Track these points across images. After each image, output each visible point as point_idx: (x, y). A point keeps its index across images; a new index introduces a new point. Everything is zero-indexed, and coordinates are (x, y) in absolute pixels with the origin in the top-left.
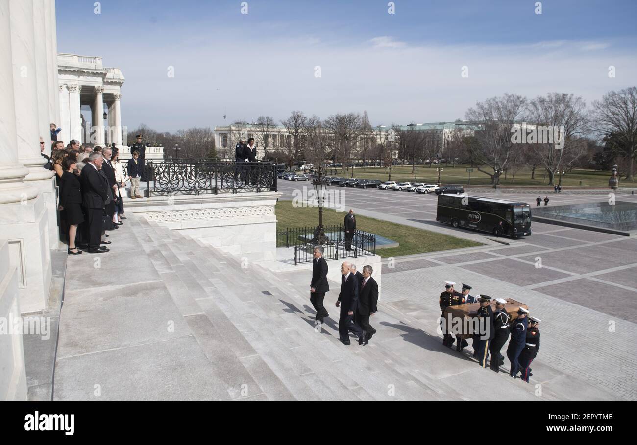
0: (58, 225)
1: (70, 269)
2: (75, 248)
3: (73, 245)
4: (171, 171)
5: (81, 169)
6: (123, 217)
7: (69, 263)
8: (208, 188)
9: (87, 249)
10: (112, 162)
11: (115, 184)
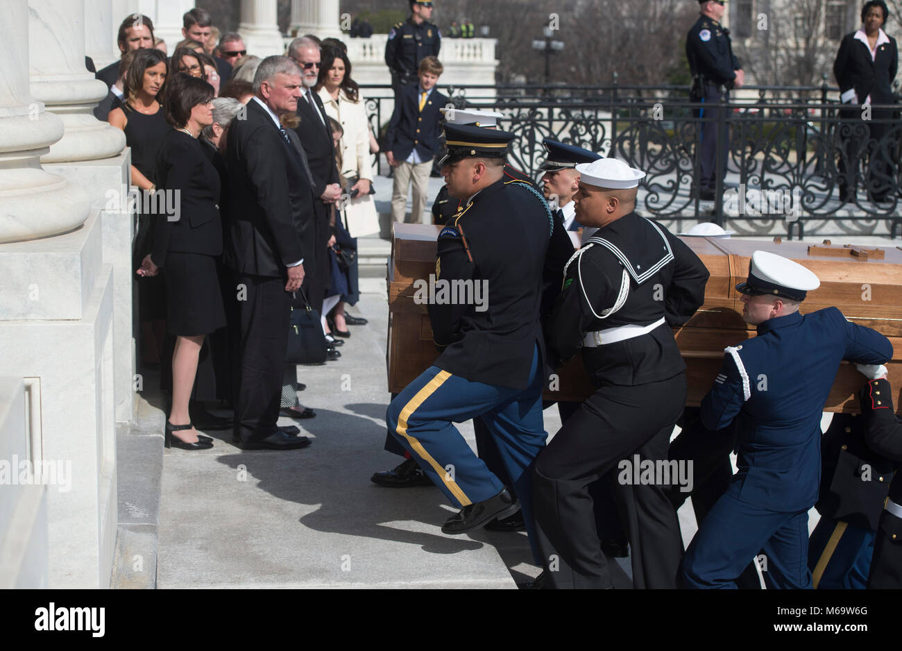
0: (134, 335)
1: (171, 504)
2: (187, 427)
3: (181, 416)
4: (539, 138)
5: (225, 121)
6: (354, 315)
7: (168, 480)
8: (685, 212)
9: (231, 431)
10: (324, 94)
11: (330, 183)
